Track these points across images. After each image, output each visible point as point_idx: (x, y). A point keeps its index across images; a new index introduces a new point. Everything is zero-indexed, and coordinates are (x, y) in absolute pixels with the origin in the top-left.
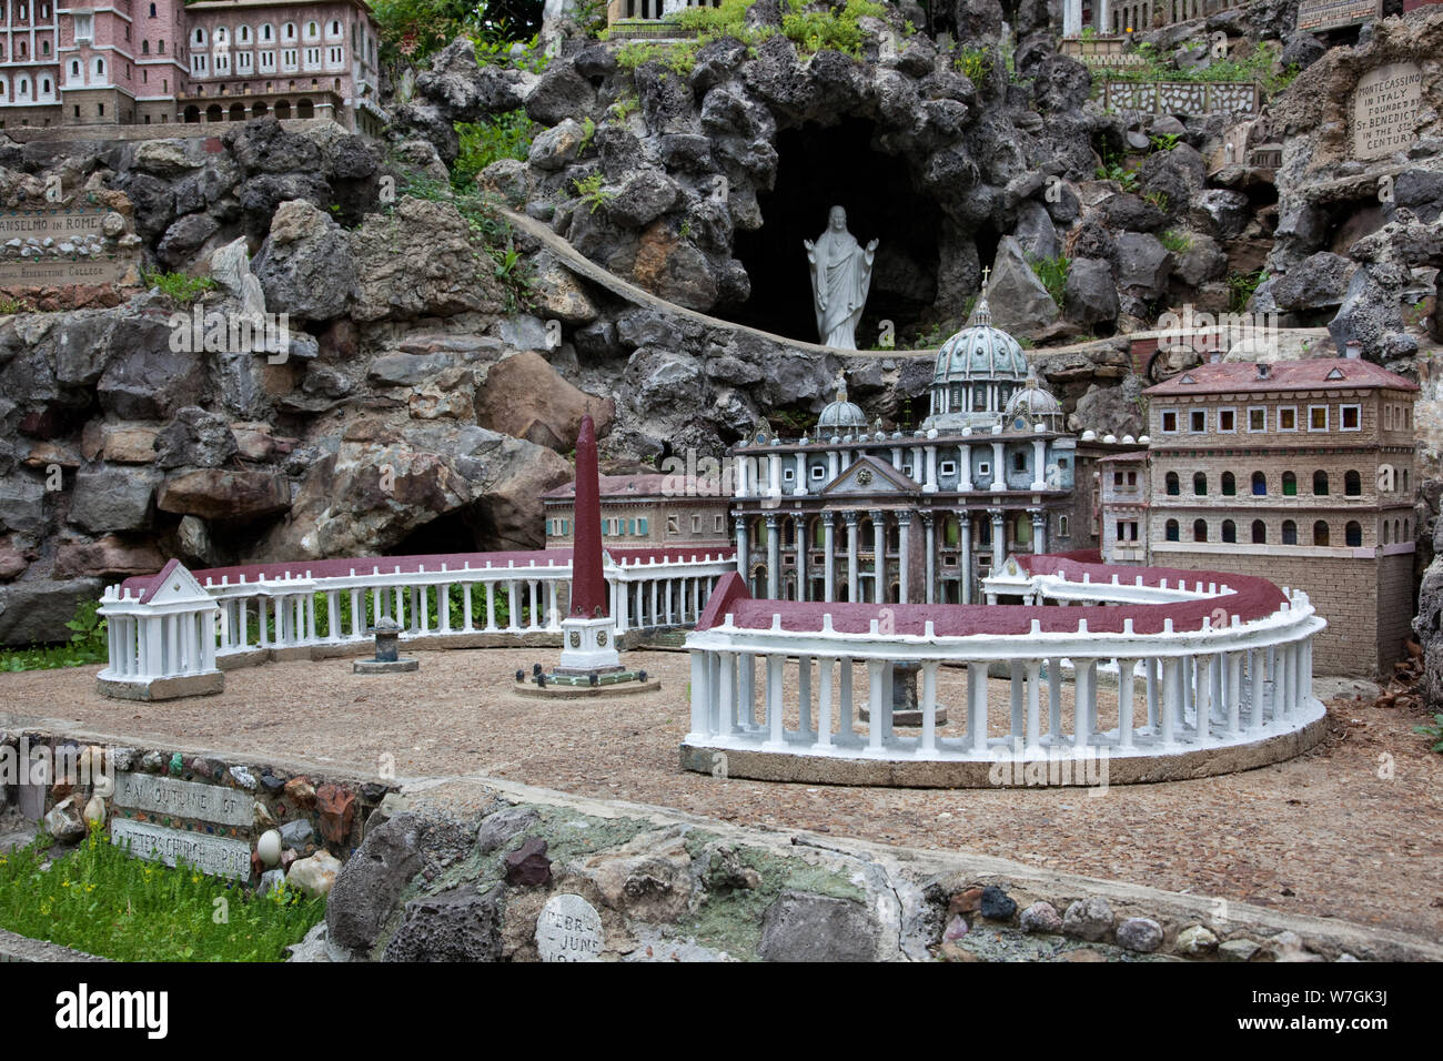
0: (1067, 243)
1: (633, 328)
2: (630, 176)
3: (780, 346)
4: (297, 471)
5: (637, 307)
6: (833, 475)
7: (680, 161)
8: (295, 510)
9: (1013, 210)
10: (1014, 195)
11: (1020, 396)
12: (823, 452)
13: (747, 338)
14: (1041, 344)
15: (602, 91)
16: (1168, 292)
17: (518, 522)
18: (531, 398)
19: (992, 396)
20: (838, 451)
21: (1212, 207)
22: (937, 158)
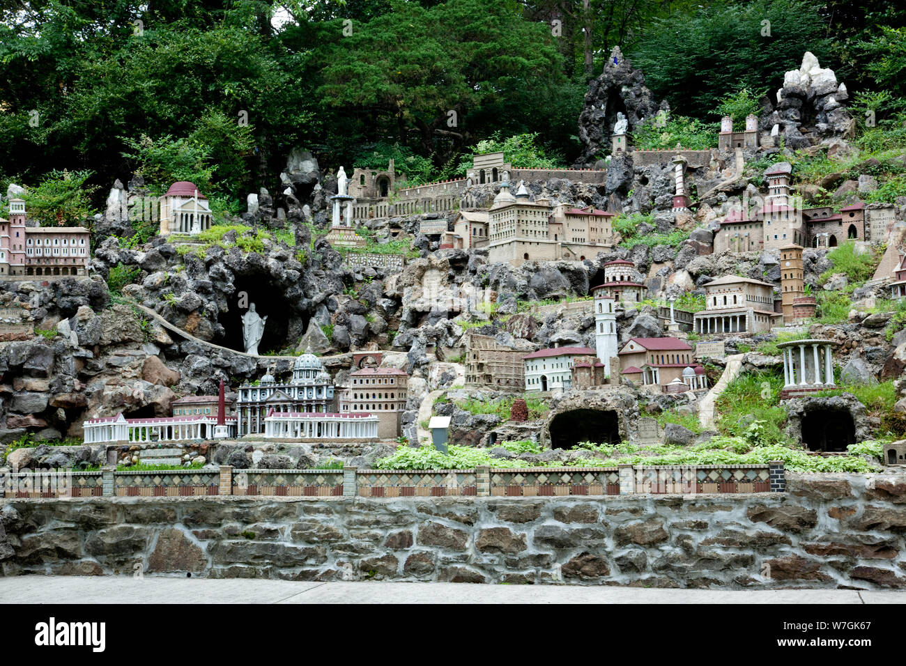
0: (333, 319)
1: (187, 347)
2: (184, 294)
3: (236, 354)
4: (88, 394)
5: (188, 340)
6: (268, 396)
7: (201, 289)
8: (89, 407)
9: (315, 307)
10: (315, 302)
11: (319, 375)
12: (265, 389)
13: (225, 351)
14: (324, 355)
15: (169, 261)
16: (367, 336)
17: (162, 411)
18: (156, 371)
19: (311, 374)
20: (270, 389)
21: (384, 305)
22: (289, 290)
